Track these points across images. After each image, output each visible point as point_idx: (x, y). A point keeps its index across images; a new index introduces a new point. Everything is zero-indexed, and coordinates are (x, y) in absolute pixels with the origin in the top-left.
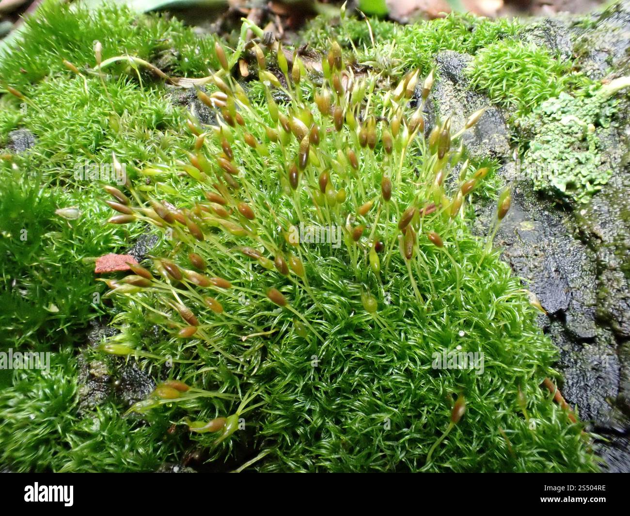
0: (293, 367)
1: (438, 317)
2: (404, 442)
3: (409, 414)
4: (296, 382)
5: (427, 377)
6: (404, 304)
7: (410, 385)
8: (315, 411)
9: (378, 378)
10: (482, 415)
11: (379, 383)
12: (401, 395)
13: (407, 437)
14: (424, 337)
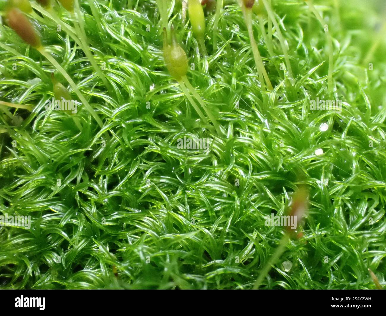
0: (49, 160)
1: (292, 111)
2: (213, 279)
3: (227, 241)
4: (51, 184)
5: (262, 191)
6: (238, 86)
7: (234, 199)
8: (76, 227)
9: (183, 186)
10: (345, 253)
11: (184, 193)
12: (217, 212)
13: (220, 271)
14: (265, 134)
